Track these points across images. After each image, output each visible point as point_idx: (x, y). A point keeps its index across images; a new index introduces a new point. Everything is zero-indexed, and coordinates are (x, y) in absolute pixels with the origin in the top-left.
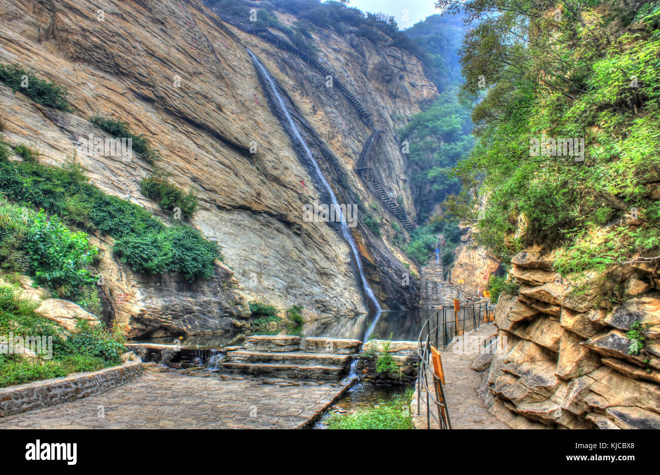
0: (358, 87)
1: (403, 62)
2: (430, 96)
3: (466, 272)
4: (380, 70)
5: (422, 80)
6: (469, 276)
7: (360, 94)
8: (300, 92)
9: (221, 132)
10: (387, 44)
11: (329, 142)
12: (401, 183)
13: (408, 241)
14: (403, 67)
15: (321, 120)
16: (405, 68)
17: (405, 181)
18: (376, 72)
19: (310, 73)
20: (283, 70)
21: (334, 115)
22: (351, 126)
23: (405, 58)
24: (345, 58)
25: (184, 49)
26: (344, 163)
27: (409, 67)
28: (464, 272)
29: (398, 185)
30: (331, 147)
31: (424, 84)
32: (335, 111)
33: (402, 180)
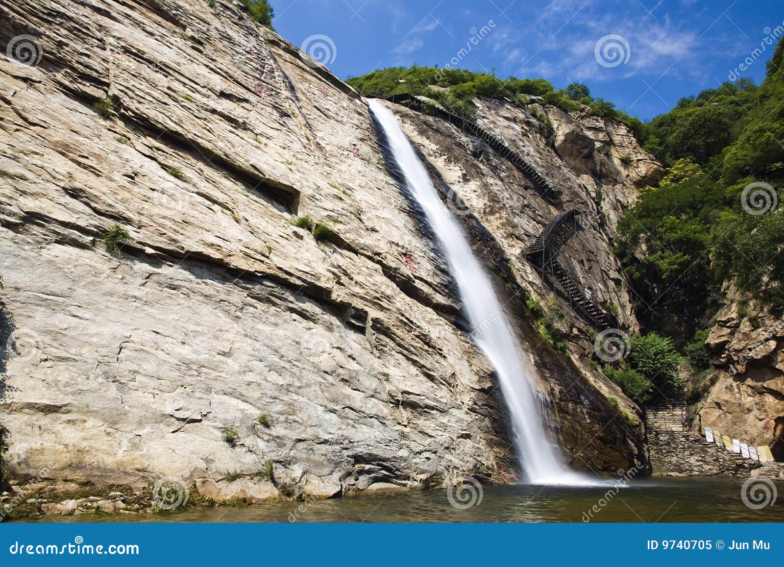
0: (540, 158)
1: (608, 134)
2: (650, 173)
3: (729, 416)
4: (573, 142)
5: (636, 153)
6: (734, 424)
7: (543, 167)
8: (446, 157)
9: (226, 155)
10: (583, 114)
11: (484, 219)
12: (612, 284)
13: (623, 367)
14: (608, 139)
15: (475, 191)
16: (611, 140)
17: (617, 282)
18: (569, 145)
19: (464, 139)
20: (422, 132)
21: (498, 188)
22: (526, 202)
23: (610, 129)
24: (522, 128)
25: (226, 73)
26: (506, 245)
27: (617, 139)
28: (726, 416)
29: (605, 284)
30: (487, 224)
31: (640, 158)
32: (500, 183)
33: (613, 279)
